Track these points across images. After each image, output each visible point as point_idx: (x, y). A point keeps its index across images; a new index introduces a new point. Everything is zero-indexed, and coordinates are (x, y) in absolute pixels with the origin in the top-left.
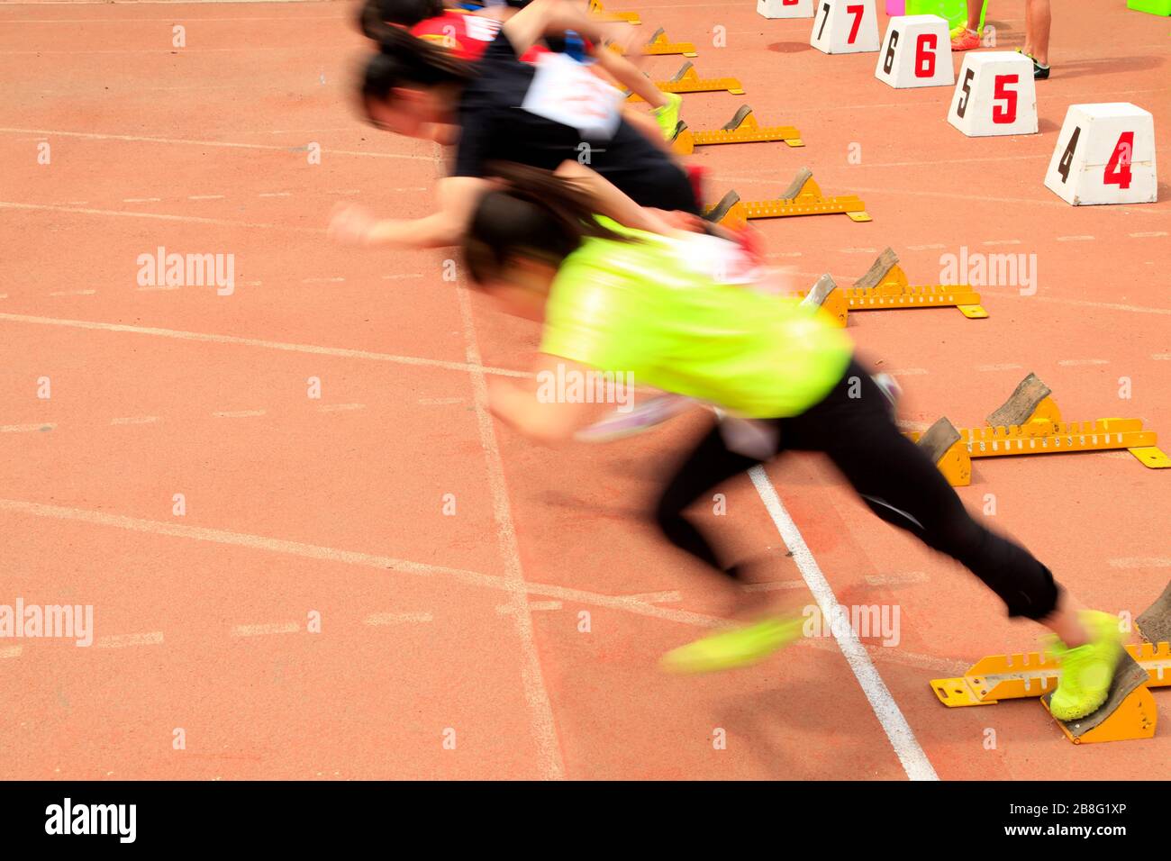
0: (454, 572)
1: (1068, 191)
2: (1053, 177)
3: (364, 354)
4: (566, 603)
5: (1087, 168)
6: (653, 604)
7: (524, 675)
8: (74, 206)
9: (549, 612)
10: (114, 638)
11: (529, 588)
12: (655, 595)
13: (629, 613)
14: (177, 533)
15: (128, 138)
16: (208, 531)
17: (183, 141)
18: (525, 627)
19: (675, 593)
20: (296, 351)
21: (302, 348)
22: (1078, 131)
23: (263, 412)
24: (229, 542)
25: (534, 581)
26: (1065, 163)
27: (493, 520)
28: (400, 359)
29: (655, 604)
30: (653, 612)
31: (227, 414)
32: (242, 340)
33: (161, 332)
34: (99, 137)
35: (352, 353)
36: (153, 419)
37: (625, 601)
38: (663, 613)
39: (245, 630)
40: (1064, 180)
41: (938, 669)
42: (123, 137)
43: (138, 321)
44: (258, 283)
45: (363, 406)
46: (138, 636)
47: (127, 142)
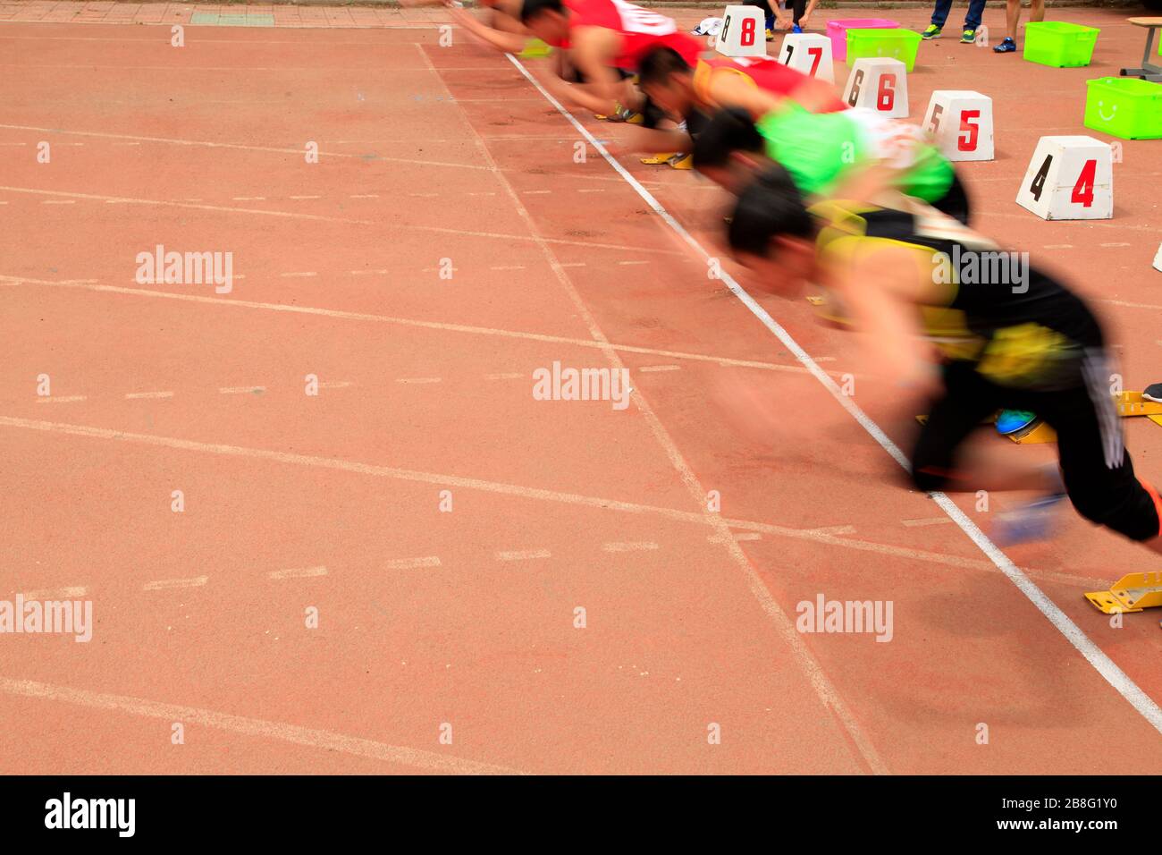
0: (660, 510)
1: (1042, 208)
2: (1025, 197)
3: (503, 332)
4: (763, 534)
5: (1059, 188)
6: (835, 536)
7: (754, 591)
8: (192, 203)
9: (752, 542)
10: (398, 561)
11: (728, 523)
12: (834, 529)
13: (820, 543)
14: (412, 478)
15: (211, 144)
16: (437, 476)
17: (262, 148)
18: (737, 553)
19: (849, 527)
20: (444, 330)
21: (448, 327)
22: (1049, 159)
23: (439, 380)
24: (459, 485)
25: (731, 518)
26: (1037, 184)
27: (674, 469)
28: (536, 337)
29: (838, 536)
30: (838, 542)
31: (408, 381)
32: (393, 320)
33: (319, 311)
34: (185, 143)
35: (492, 331)
36: (347, 384)
37: (811, 533)
38: (845, 542)
39: (506, 556)
40: (1036, 199)
41: (1084, 585)
42: (206, 143)
43: (293, 302)
44: (384, 272)
45: (522, 375)
46: (418, 560)
47: (211, 148)
